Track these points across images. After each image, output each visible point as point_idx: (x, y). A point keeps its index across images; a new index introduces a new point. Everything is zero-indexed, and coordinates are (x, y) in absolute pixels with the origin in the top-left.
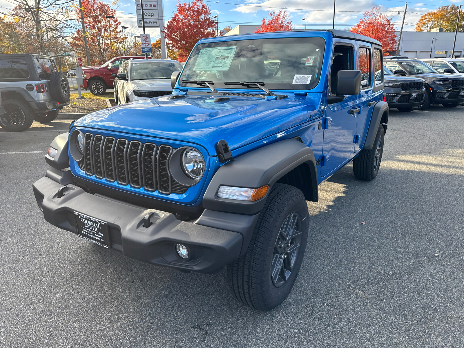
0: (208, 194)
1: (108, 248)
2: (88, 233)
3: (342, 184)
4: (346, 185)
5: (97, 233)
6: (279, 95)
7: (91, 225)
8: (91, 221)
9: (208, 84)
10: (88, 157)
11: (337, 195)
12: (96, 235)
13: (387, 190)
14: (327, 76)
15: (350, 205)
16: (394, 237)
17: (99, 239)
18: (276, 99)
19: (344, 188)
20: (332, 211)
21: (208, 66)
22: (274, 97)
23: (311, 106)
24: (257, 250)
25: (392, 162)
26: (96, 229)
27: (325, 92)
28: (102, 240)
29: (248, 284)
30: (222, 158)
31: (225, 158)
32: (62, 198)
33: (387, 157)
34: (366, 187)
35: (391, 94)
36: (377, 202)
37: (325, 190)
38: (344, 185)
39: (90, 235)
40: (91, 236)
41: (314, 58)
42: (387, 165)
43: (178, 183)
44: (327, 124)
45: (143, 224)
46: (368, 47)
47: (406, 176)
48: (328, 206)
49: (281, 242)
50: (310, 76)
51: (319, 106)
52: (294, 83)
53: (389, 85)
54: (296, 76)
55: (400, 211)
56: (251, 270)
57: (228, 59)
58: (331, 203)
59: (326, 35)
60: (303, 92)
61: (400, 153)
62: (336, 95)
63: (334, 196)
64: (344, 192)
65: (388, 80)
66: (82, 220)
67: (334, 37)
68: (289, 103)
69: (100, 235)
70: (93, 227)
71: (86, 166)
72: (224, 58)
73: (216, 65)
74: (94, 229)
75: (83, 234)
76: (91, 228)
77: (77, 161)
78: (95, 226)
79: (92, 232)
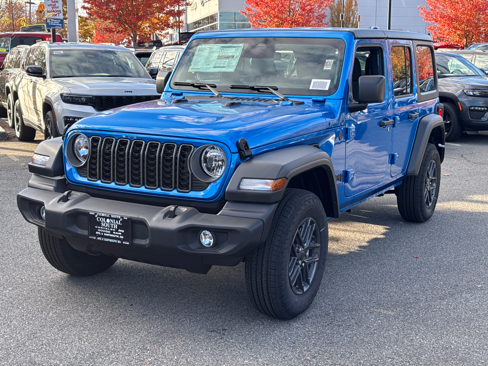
0: (231, 187)
1: (128, 243)
2: (104, 233)
3: (384, 225)
4: (388, 227)
5: (117, 231)
6: (295, 101)
7: (109, 223)
8: (110, 218)
9: (209, 87)
10: (94, 161)
11: (374, 236)
12: (114, 233)
13: (443, 232)
14: (347, 81)
15: (389, 246)
16: (435, 273)
17: (118, 236)
18: (292, 105)
19: (385, 230)
20: (365, 251)
21: (209, 66)
22: (290, 103)
23: (330, 114)
24: (276, 242)
25: (461, 203)
26: (116, 227)
27: (345, 98)
28: (121, 237)
29: (267, 277)
30: (243, 155)
31: (246, 155)
32: (69, 202)
33: (455, 197)
34: (414, 229)
35: (479, 107)
36: (424, 244)
37: (359, 232)
38: (385, 227)
39: (106, 235)
40: (108, 235)
41: (334, 61)
42: (452, 207)
43: (199, 180)
44: (349, 134)
45: (169, 216)
46: (406, 45)
47: (475, 219)
48: (360, 247)
49: (299, 247)
50: (329, 81)
51: (339, 114)
52: (311, 88)
53: (475, 93)
54: (313, 80)
55: (452, 251)
56: (270, 262)
57: (233, 59)
58: (365, 244)
59: (347, 36)
60: (321, 98)
61: (476, 193)
62: (358, 103)
63: (370, 238)
64: (383, 234)
65: (473, 86)
66: (99, 219)
67: (355, 39)
68: (307, 109)
69: (120, 232)
70: (112, 224)
71: (90, 171)
72: (228, 57)
73: (218, 65)
74: (113, 226)
75: (98, 234)
76: (109, 226)
77: (75, 167)
78: (114, 223)
79: (110, 231)
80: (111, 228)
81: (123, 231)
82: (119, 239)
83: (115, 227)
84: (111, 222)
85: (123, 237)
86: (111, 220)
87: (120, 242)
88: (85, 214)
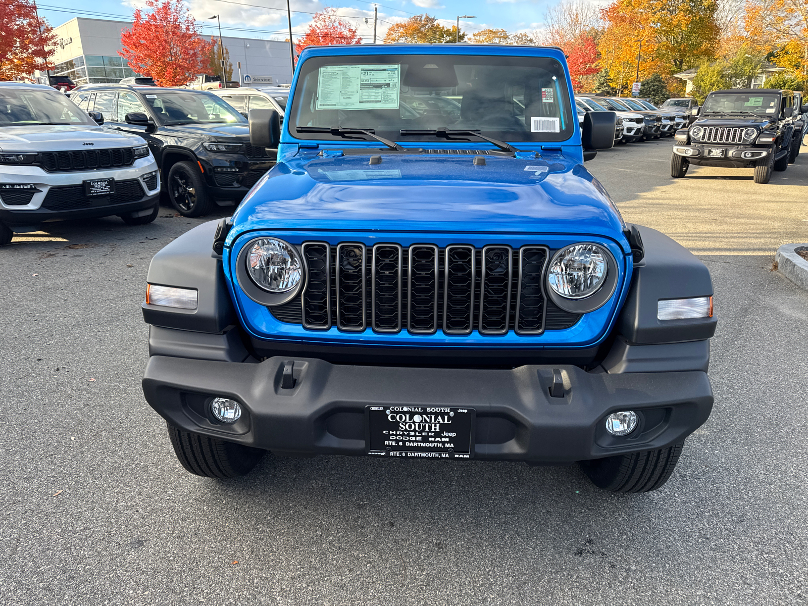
1: (467, 456)
2: (404, 442)
5: (438, 435)
7: (421, 422)
8: (423, 413)
12: (431, 439)
17: (441, 445)
21: (350, 101)
28: (449, 445)
39: (411, 444)
40: (415, 444)
41: (553, 91)
50: (557, 119)
52: (533, 130)
54: (533, 119)
57: (390, 89)
60: (556, 145)
66: (394, 418)
69: (445, 437)
70: (427, 425)
71: (307, 312)
72: (379, 86)
73: (365, 98)
74: (430, 427)
75: (389, 446)
76: (419, 428)
77: (268, 307)
78: (433, 421)
79: (422, 436)
80: (424, 430)
81: (453, 435)
82: (445, 450)
83: (435, 429)
84: (425, 420)
85: (452, 445)
86: (425, 416)
87: (447, 456)
88: (360, 410)
